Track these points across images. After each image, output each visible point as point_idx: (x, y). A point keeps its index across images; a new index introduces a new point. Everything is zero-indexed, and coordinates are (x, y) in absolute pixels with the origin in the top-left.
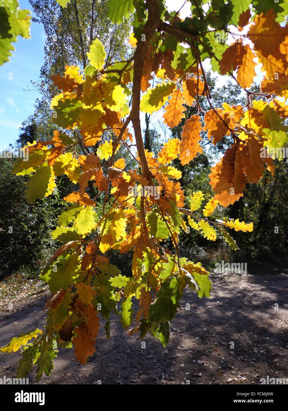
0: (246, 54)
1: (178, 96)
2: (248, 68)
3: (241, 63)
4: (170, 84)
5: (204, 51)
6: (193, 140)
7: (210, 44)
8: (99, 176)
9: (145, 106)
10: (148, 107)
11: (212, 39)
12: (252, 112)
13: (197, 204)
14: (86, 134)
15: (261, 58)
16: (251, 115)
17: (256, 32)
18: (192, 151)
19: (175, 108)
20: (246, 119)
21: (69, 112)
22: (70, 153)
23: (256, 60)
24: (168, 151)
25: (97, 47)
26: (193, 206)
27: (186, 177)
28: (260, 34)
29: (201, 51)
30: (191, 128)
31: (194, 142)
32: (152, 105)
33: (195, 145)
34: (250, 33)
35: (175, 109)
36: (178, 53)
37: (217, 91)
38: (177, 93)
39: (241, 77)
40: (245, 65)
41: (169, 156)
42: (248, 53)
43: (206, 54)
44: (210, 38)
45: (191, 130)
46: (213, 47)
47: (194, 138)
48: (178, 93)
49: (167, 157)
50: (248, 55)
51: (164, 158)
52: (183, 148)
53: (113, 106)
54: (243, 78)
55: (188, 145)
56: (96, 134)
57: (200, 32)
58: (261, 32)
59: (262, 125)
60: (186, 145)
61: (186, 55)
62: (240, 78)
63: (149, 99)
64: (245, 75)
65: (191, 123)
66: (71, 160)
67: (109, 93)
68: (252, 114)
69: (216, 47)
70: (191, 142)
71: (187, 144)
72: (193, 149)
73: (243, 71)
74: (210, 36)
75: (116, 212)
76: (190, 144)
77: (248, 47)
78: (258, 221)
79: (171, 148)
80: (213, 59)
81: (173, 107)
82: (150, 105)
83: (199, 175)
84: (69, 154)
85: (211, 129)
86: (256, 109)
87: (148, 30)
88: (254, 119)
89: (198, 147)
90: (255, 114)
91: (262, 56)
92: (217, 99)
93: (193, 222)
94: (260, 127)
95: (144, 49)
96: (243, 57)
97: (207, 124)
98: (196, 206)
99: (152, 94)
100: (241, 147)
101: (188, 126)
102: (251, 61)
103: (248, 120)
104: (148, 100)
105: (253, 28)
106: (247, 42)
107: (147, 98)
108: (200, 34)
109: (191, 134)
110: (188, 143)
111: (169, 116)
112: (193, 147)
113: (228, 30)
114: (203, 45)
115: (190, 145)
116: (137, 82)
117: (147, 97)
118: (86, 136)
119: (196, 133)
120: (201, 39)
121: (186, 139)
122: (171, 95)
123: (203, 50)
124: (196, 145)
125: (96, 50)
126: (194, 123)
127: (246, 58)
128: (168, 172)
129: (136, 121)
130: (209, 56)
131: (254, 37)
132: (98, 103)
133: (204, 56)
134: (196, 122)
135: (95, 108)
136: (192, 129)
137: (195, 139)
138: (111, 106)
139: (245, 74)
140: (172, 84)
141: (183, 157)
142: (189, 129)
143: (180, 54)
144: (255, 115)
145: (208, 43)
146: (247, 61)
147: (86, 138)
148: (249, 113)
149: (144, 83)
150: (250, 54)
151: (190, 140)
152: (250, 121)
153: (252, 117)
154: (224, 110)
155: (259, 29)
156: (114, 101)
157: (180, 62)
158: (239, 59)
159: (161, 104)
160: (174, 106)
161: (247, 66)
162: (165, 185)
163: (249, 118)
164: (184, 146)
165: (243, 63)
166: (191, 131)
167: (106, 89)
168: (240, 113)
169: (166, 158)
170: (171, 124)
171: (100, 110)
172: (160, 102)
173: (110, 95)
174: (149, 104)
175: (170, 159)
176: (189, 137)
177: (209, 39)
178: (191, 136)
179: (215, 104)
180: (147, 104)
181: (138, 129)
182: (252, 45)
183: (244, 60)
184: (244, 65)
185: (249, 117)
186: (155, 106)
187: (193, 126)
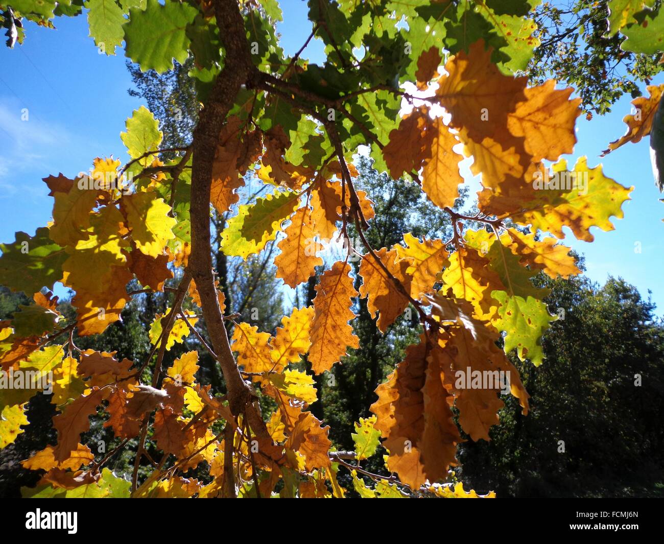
0: (438, 137)
1: (304, 220)
2: (445, 165)
3: (428, 154)
4: (287, 195)
5: (354, 131)
6: (336, 318)
7: (367, 117)
8: (119, 401)
9: (234, 241)
10: (239, 244)
11: (373, 109)
12: (466, 254)
13: (369, 442)
14: (89, 305)
15: (469, 144)
16: (463, 262)
17: (452, 90)
18: (337, 341)
19: (299, 245)
20: (453, 270)
21: (47, 256)
22: (60, 346)
23: (460, 148)
24: (292, 336)
25: (143, 122)
26: (362, 448)
27: (380, 344)
28: (460, 94)
29: (349, 131)
30: (331, 290)
31: (338, 323)
32: (249, 239)
33: (341, 330)
34: (441, 94)
35: (298, 248)
36: (303, 135)
37: (425, 201)
38: (302, 214)
39: (431, 184)
40: (437, 159)
41: (294, 345)
42: (442, 135)
43: (360, 137)
44: (369, 107)
45: (331, 294)
46: (376, 124)
47: (338, 313)
48: (305, 214)
49: (289, 348)
50: (441, 138)
51: (283, 349)
52: (316, 334)
53: (147, 243)
54: (435, 186)
55: (325, 329)
56: (112, 306)
57: (342, 94)
58: (463, 89)
59: (488, 284)
60: (323, 328)
61: (321, 138)
62: (428, 185)
63: (243, 227)
64: (439, 179)
65: (333, 278)
66: (58, 362)
67: (140, 215)
68: (465, 258)
69: (381, 124)
70: (333, 323)
71: (325, 326)
72: (337, 337)
73: (435, 171)
74: (368, 103)
75: (163, 487)
76: (330, 326)
77: (441, 123)
78: (515, 422)
79: (299, 328)
80: (375, 145)
81: (294, 243)
82: (244, 239)
83: (403, 341)
84: (54, 350)
85: (374, 294)
86: (475, 247)
87: (223, 86)
88: (471, 269)
89: (348, 335)
90: (473, 260)
91: (470, 140)
92: (426, 214)
93: (363, 485)
94: (484, 288)
95: (214, 122)
96: (431, 142)
97: (367, 282)
98: (367, 448)
99: (250, 216)
100: (442, 339)
101: (327, 285)
102: (448, 150)
103: (459, 270)
104: (241, 228)
105: (446, 84)
106: (437, 111)
107: (238, 224)
108: (343, 96)
109: (333, 304)
110: (326, 323)
111: (286, 262)
112: (338, 332)
113: (400, 91)
114: (351, 118)
115: (330, 329)
116: (198, 193)
117: (240, 221)
118: (89, 310)
119: (342, 302)
120: (348, 108)
121: (322, 315)
122: (288, 217)
123: (352, 129)
124: (344, 330)
125: (141, 128)
126: (338, 279)
127: (438, 145)
128: (285, 388)
129: (200, 277)
130: (364, 140)
131: (448, 99)
132: (112, 236)
133: (355, 141)
134: (342, 278)
135: (103, 248)
136: (334, 293)
137: (341, 316)
138: (143, 244)
139: (438, 176)
140: (291, 194)
141: (318, 355)
142: (327, 293)
143: (307, 136)
144: (471, 261)
145: (363, 115)
146: (440, 150)
147: (86, 316)
148: (460, 256)
149: (222, 194)
150: (446, 137)
151: (330, 316)
152: (462, 274)
153: (467, 265)
154: (408, 248)
155: (458, 84)
156: (149, 232)
157: (307, 151)
158: (425, 147)
159: (266, 237)
160: (297, 240)
161: (440, 161)
162: (286, 415)
163: (459, 268)
164: (317, 330)
165: (433, 154)
166: (332, 297)
167: (134, 207)
168: (440, 256)
169: (289, 351)
170: (293, 278)
171: (113, 252)
172: (266, 232)
173: (141, 219)
174: (243, 235)
175: (298, 352)
176: (329, 311)
177: (366, 107)
178: (332, 310)
179: (423, 221)
180: (237, 238)
181: (208, 295)
182: (447, 118)
183: (434, 148)
184: (435, 158)
185: (461, 265)
186: (253, 241)
187: (336, 285)
